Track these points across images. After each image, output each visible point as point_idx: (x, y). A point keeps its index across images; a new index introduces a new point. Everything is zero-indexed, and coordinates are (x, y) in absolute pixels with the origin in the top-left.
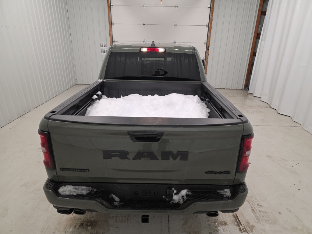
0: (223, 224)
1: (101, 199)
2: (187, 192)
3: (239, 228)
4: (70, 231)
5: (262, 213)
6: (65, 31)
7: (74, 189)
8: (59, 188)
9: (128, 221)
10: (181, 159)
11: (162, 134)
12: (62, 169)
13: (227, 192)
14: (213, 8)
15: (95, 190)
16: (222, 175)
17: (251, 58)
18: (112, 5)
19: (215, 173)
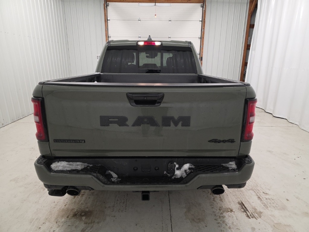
0: (229, 211)
1: (98, 173)
2: (190, 165)
3: (246, 215)
4: (62, 221)
5: (268, 200)
6: (63, 43)
7: (68, 164)
8: (51, 164)
9: (126, 210)
10: (183, 125)
11: (162, 97)
12: (56, 141)
13: (233, 165)
14: (204, 22)
15: (91, 166)
16: (227, 144)
17: (243, 68)
18: (108, 19)
19: (219, 142)
